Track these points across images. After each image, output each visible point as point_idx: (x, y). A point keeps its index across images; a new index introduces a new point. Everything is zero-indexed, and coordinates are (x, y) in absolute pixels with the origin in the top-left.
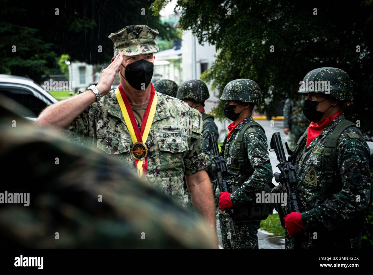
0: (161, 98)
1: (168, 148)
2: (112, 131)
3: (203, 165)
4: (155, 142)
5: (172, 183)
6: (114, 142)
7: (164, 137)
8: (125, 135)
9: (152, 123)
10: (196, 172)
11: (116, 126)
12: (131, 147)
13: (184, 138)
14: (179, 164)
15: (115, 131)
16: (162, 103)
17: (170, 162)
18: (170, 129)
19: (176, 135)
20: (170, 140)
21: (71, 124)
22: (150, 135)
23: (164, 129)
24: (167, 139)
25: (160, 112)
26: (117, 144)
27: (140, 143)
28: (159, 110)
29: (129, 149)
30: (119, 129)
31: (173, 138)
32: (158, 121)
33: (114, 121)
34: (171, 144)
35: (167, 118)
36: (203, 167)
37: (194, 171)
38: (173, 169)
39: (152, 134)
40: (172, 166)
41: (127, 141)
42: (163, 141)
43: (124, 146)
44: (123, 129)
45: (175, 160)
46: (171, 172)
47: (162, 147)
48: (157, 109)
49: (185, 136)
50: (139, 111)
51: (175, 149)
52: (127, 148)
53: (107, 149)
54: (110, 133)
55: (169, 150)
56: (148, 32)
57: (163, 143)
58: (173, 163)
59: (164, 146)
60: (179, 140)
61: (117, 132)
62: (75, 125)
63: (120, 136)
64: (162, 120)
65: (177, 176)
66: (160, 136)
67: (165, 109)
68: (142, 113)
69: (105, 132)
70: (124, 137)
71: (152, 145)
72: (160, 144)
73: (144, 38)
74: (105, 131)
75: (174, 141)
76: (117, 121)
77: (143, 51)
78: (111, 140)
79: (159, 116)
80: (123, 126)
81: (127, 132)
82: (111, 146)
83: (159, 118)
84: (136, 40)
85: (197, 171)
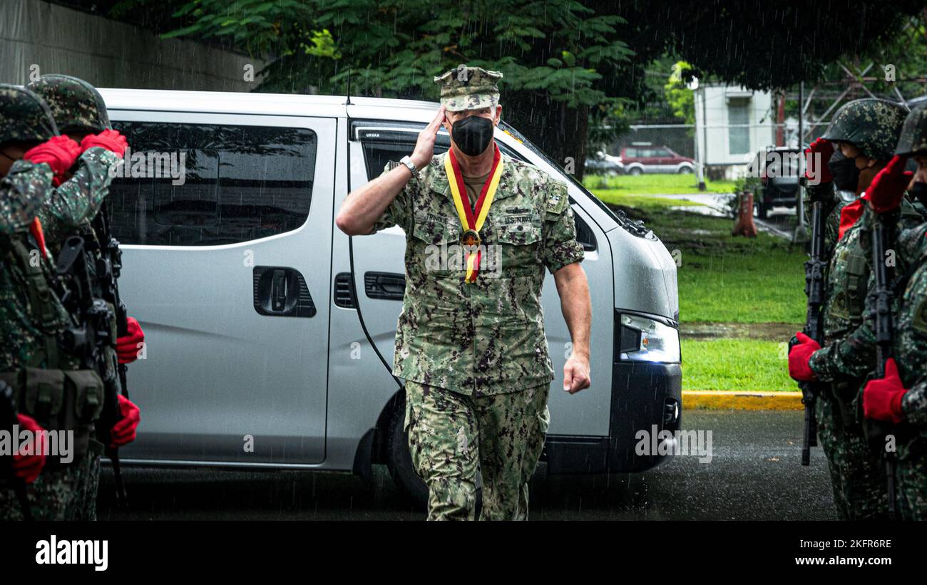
0: (508, 167)
1: (509, 239)
2: (435, 212)
3: (571, 256)
4: (493, 230)
5: (515, 287)
6: (438, 228)
7: (506, 223)
8: (453, 218)
9: (491, 202)
10: (562, 267)
11: (441, 207)
12: (461, 235)
13: (536, 224)
14: (527, 260)
15: (440, 213)
16: (508, 175)
17: (513, 257)
18: (516, 211)
19: (525, 219)
20: (513, 228)
21: (385, 212)
22: (487, 219)
23: (507, 211)
24: (510, 225)
25: (504, 187)
26: (441, 232)
27: (472, 230)
28: (503, 184)
29: (458, 239)
30: (445, 210)
31: (519, 224)
32: (499, 200)
33: (439, 199)
34: (515, 233)
35: (514, 196)
36: (571, 260)
37: (559, 266)
38: (518, 267)
39: (490, 217)
40: (518, 262)
41: (456, 227)
42: (504, 228)
43: (451, 234)
44: (450, 210)
45: (520, 255)
46: (516, 271)
47: (501, 237)
48: (500, 182)
49: (537, 221)
50: (474, 186)
51: (520, 240)
52: (454, 236)
53: (427, 238)
54: (432, 216)
55: (511, 242)
56: (481, 77)
57: (504, 232)
58: (517, 259)
59: (505, 237)
60: (527, 227)
61: (442, 215)
62: (390, 212)
63: (446, 221)
64: (505, 198)
65: (525, 276)
66: (500, 222)
67: (511, 183)
68: (478, 188)
69: (425, 215)
70: (452, 222)
71: (490, 233)
72: (500, 232)
73: (475, 86)
74: (424, 213)
75: (520, 228)
76: (443, 199)
77: (471, 105)
78: (432, 225)
79: (502, 193)
80: (450, 207)
81: (456, 215)
82: (433, 234)
83: (501, 196)
84: (464, 88)
85: (563, 265)
